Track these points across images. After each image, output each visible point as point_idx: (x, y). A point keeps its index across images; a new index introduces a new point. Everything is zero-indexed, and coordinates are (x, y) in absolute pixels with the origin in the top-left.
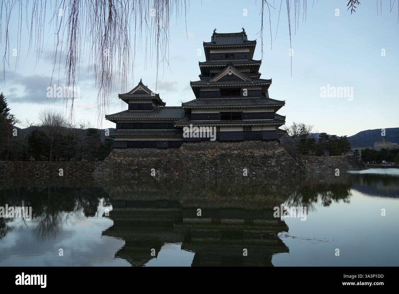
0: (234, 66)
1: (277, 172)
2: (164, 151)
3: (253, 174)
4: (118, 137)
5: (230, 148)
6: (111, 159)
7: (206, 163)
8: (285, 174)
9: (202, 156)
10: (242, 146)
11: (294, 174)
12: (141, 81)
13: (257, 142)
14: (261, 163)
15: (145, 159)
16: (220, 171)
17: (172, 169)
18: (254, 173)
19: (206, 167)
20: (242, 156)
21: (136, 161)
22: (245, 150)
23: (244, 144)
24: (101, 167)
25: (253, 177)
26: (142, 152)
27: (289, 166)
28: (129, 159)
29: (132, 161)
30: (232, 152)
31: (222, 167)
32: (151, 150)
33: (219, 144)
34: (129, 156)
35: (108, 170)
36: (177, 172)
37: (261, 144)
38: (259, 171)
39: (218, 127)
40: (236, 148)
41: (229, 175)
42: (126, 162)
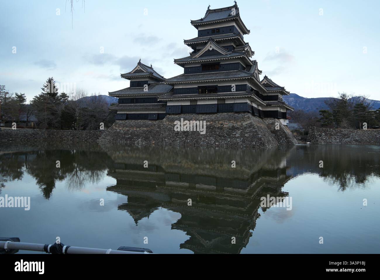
0: (215, 41)
1: (238, 143)
2: (154, 122)
3: (216, 145)
4: (120, 111)
6: (113, 128)
7: (180, 133)
8: (245, 145)
10: (215, 118)
11: (254, 145)
12: (140, 61)
13: (230, 114)
14: (226, 134)
15: (138, 129)
16: (188, 141)
17: (151, 138)
18: (217, 143)
19: (178, 136)
21: (131, 131)
22: (217, 122)
23: (218, 116)
24: (105, 135)
25: (216, 147)
26: (137, 123)
27: (252, 137)
28: (126, 129)
29: (128, 130)
31: (191, 137)
32: (144, 122)
33: (196, 116)
34: (127, 127)
35: (109, 138)
36: (154, 140)
37: (232, 116)
38: (222, 142)
39: (196, 101)
40: (209, 119)
41: (195, 145)
42: (124, 131)
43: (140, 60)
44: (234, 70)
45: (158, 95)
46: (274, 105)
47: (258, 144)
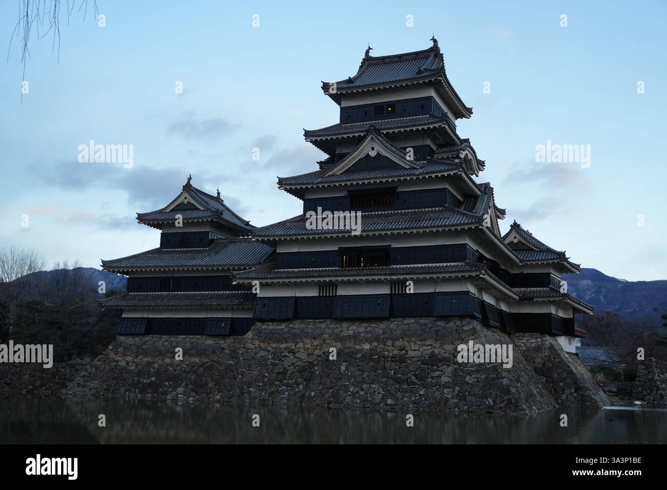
0: (383, 133)
1: (447, 400)
2: (221, 342)
3: (386, 405)
4: (130, 311)
5: (355, 337)
6: (109, 358)
7: (290, 372)
8: (466, 407)
9: (285, 356)
10: (384, 333)
11: (489, 407)
13: (423, 321)
14: (415, 375)
16: (313, 394)
17: (211, 385)
18: (389, 401)
19: (285, 381)
20: (377, 357)
21: (156, 365)
22: (389, 343)
23: (392, 326)
24: (84, 376)
25: (386, 411)
26: (174, 344)
27: (485, 386)
28: (144, 360)
29: (149, 364)
30: (358, 347)
31: (321, 383)
32: (195, 340)
33: (333, 326)
34: (146, 354)
35: (95, 384)
36: (219, 391)
37: (430, 328)
38: (403, 397)
39: (334, 285)
40: (369, 335)
41: (331, 405)
42: (137, 366)
43: (190, 179)
44: (431, 207)
45: (234, 269)
46: (540, 300)
47: (502, 405)
